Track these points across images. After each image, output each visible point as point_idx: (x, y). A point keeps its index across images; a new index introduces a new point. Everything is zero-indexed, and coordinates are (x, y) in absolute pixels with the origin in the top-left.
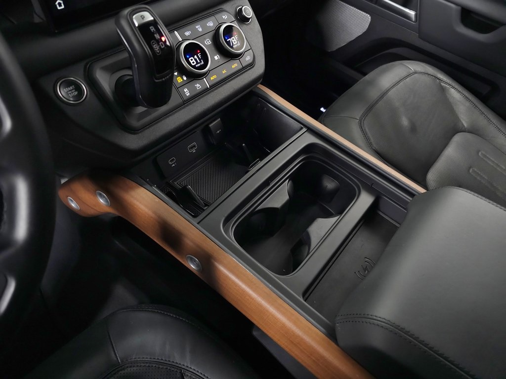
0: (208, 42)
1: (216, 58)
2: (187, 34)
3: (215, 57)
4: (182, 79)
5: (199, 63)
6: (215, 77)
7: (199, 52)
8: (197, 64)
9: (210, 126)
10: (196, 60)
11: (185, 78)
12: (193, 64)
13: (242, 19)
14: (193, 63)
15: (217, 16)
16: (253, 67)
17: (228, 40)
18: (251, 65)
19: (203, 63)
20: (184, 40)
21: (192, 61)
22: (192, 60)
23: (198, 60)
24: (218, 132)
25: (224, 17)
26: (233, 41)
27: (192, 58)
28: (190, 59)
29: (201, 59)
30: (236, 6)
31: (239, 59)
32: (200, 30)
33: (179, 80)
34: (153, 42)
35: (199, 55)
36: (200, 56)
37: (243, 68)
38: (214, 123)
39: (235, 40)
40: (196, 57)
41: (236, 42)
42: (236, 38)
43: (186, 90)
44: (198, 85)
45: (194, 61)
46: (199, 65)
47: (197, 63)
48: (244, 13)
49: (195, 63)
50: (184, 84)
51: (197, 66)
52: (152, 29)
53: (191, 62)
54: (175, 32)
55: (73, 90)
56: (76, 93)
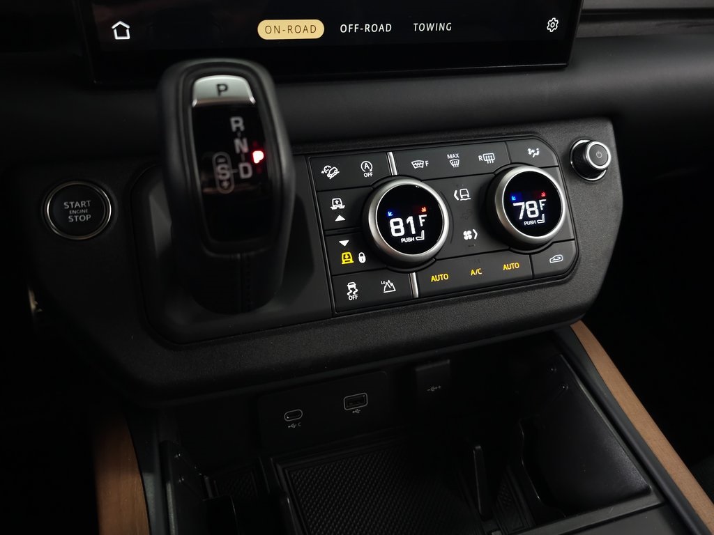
0: (463, 195)
1: (467, 235)
2: (418, 164)
3: (465, 233)
4: (356, 258)
5: (415, 236)
6: (445, 277)
7: (424, 210)
8: (405, 236)
9: (418, 369)
10: (407, 226)
11: (362, 259)
12: (394, 234)
13: (578, 168)
14: (398, 231)
15: (515, 146)
16: (565, 282)
17: (515, 205)
18: (560, 277)
19: (422, 238)
20: (401, 176)
21: (397, 227)
22: (396, 224)
23: (413, 229)
24: (433, 389)
25: (530, 151)
26: (529, 210)
27: (400, 220)
28: (392, 221)
29: (422, 228)
30: (576, 135)
31: (530, 254)
32: (455, 164)
33: (347, 259)
35: (420, 217)
36: (421, 221)
37: (534, 277)
38: (430, 366)
39: (535, 209)
40: (410, 219)
41: (537, 215)
42: (542, 205)
43: (351, 285)
44: (389, 284)
45: (401, 226)
46: (410, 240)
47: (408, 233)
48: (588, 156)
49: (402, 233)
50: (354, 272)
51: (403, 240)
52: (237, 123)
53: (393, 228)
54: (391, 154)
55: (84, 208)
56: (87, 217)
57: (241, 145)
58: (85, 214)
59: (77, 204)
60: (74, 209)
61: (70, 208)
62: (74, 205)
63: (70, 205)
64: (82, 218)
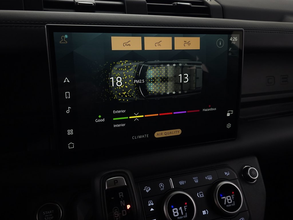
0: (200, 195)
1: (204, 212)
2: (182, 183)
3: (203, 212)
5: (183, 216)
7: (186, 203)
10: (179, 211)
12: (175, 216)
14: (176, 214)
15: (219, 171)
17: (222, 198)
19: (186, 216)
20: (176, 189)
21: (175, 212)
22: (175, 211)
23: (182, 213)
25: (226, 173)
26: (228, 200)
27: (177, 209)
28: (173, 210)
29: (186, 212)
30: (243, 164)
31: (230, 219)
32: (197, 181)
34: (116, 209)
35: (185, 207)
36: (185, 209)
39: (230, 199)
40: (181, 208)
41: (231, 202)
42: (233, 197)
45: (177, 212)
46: (181, 217)
47: (180, 215)
48: (249, 174)
49: (178, 215)
51: (178, 218)
52: (121, 195)
54: (171, 179)
55: (51, 214)
56: (52, 218)
57: (122, 203)
58: (51, 216)
59: (48, 212)
60: (47, 215)
61: (46, 214)
62: (47, 213)
63: (45, 213)
64: (50, 218)
